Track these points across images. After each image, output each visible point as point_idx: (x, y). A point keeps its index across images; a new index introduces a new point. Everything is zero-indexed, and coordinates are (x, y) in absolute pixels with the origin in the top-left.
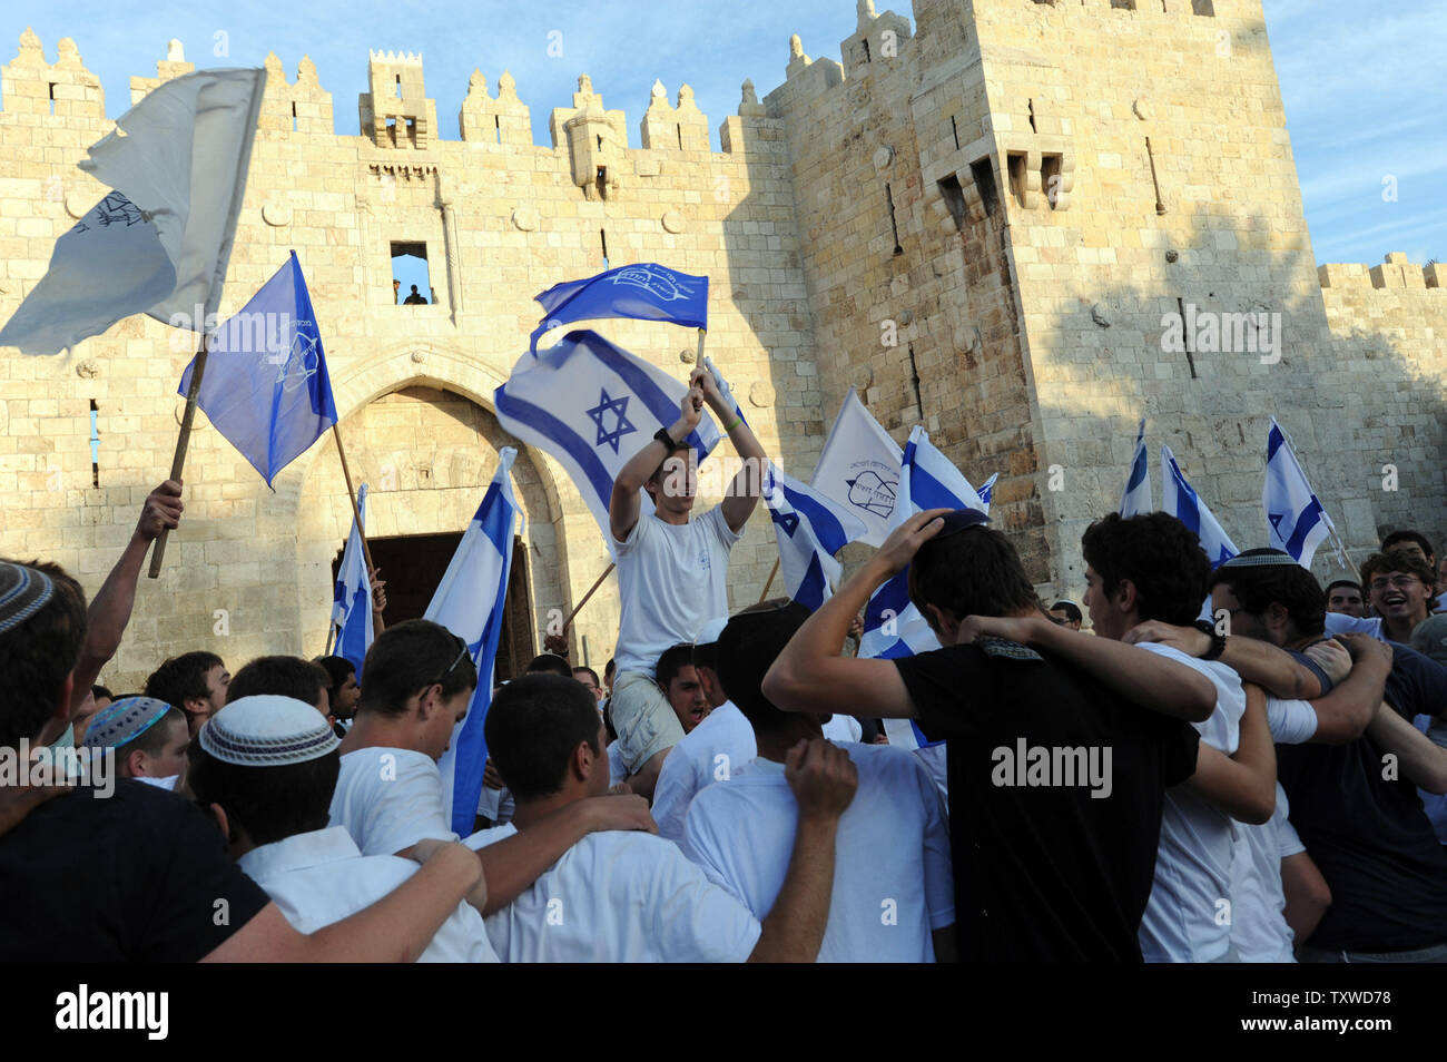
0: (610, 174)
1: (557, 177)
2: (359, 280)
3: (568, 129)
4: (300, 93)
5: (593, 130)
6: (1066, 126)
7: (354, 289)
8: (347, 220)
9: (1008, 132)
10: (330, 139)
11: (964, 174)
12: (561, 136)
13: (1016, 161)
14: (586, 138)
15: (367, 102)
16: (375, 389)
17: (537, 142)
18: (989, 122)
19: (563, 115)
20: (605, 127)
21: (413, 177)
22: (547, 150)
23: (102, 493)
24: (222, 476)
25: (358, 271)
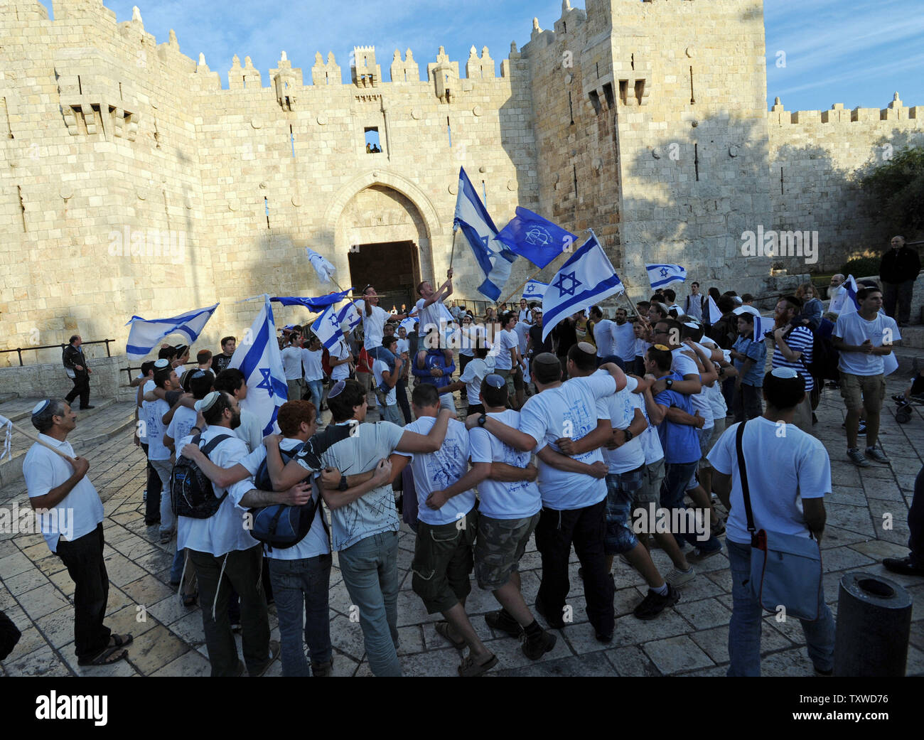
0: (451, 92)
1: (429, 94)
2: (353, 145)
3: (434, 73)
4: (328, 68)
5: (444, 72)
6: (649, 66)
7: (351, 148)
8: (348, 120)
9: (620, 70)
10: (340, 86)
11: (600, 90)
12: (431, 75)
13: (623, 84)
14: (441, 76)
15: (354, 70)
16: (360, 188)
17: (421, 79)
18: (612, 67)
19: (432, 66)
20: (450, 71)
21: (373, 100)
22: (425, 83)
23: (271, 230)
24: (308, 223)
25: (352, 141)
